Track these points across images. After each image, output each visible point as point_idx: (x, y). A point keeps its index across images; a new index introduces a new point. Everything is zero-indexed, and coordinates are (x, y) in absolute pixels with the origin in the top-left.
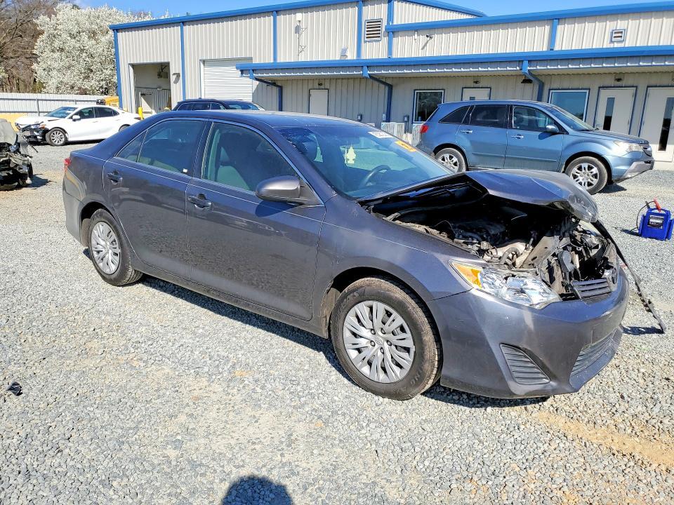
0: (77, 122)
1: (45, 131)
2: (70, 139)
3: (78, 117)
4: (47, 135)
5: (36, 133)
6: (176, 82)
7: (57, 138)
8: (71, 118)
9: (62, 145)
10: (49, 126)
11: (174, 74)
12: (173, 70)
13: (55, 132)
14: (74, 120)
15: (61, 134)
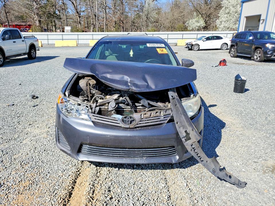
0: (205, 42)
1: (192, 45)
2: (201, 48)
3: (205, 40)
4: (193, 46)
5: (189, 46)
6: (262, 24)
7: (196, 48)
8: (203, 40)
9: (197, 51)
10: (194, 43)
11: (262, 20)
12: (262, 18)
13: (195, 46)
14: (204, 41)
15: (198, 46)
